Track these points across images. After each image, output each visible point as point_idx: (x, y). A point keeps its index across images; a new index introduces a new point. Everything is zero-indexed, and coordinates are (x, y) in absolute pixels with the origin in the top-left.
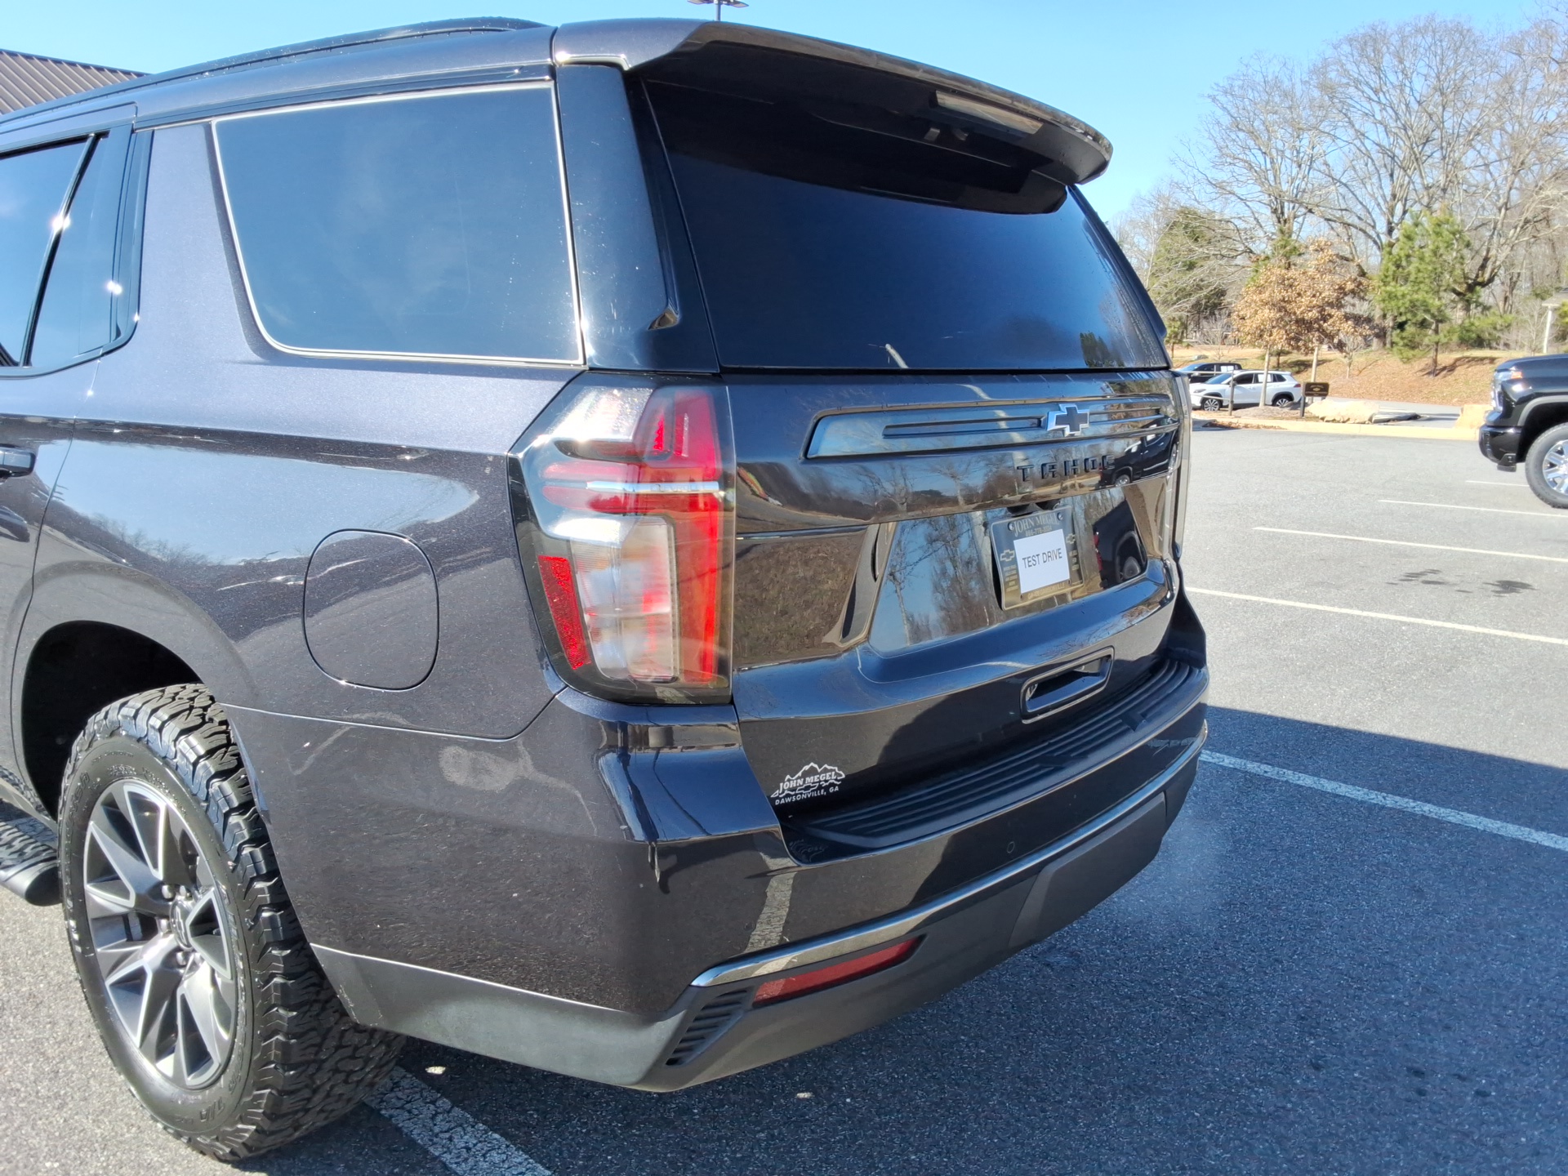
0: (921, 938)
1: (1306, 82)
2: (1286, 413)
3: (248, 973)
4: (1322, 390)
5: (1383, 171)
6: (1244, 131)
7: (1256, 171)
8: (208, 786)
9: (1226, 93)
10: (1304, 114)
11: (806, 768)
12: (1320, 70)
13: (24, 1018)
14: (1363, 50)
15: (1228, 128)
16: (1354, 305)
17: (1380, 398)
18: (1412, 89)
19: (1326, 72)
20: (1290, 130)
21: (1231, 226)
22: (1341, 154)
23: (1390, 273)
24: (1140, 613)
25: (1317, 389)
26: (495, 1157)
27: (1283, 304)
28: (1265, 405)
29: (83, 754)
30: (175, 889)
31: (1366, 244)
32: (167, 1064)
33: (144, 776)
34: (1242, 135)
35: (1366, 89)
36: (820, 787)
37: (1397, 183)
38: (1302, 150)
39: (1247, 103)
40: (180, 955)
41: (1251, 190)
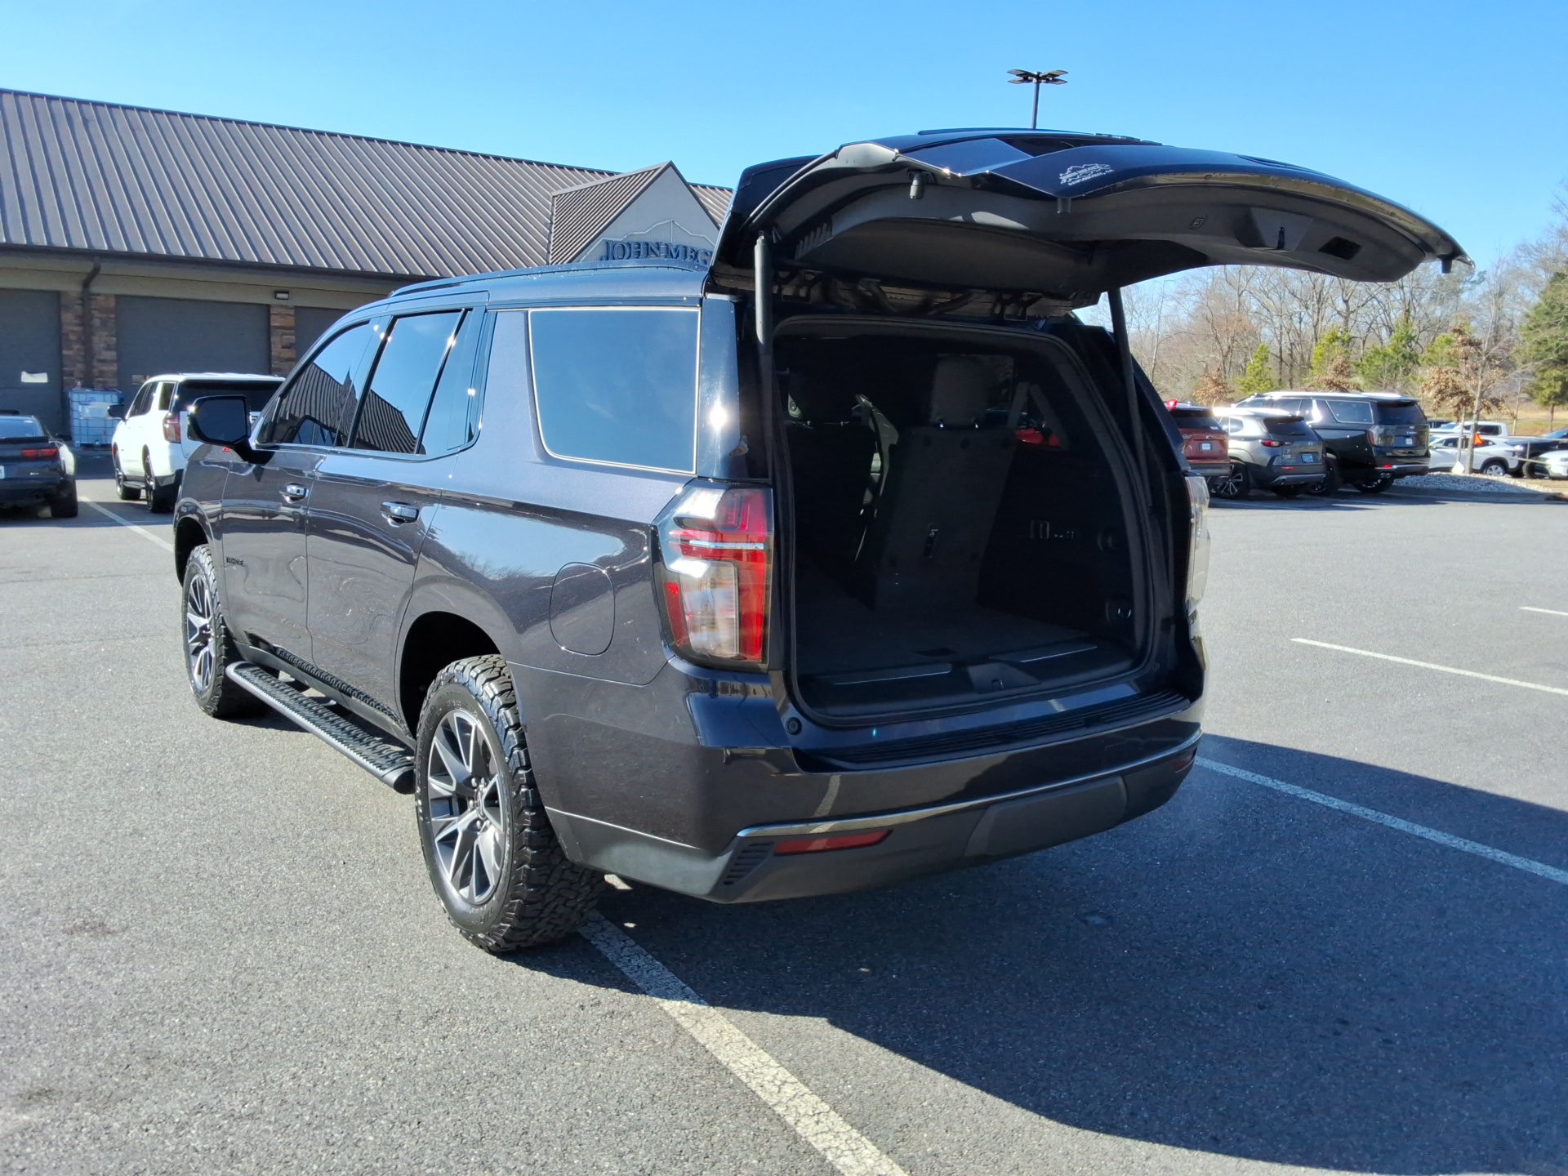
0: (889, 833)
3: (512, 825)
8: (498, 712)
13: (386, 870)
26: (655, 973)
29: (432, 695)
30: (478, 782)
32: (465, 891)
33: (465, 707)
40: (478, 823)
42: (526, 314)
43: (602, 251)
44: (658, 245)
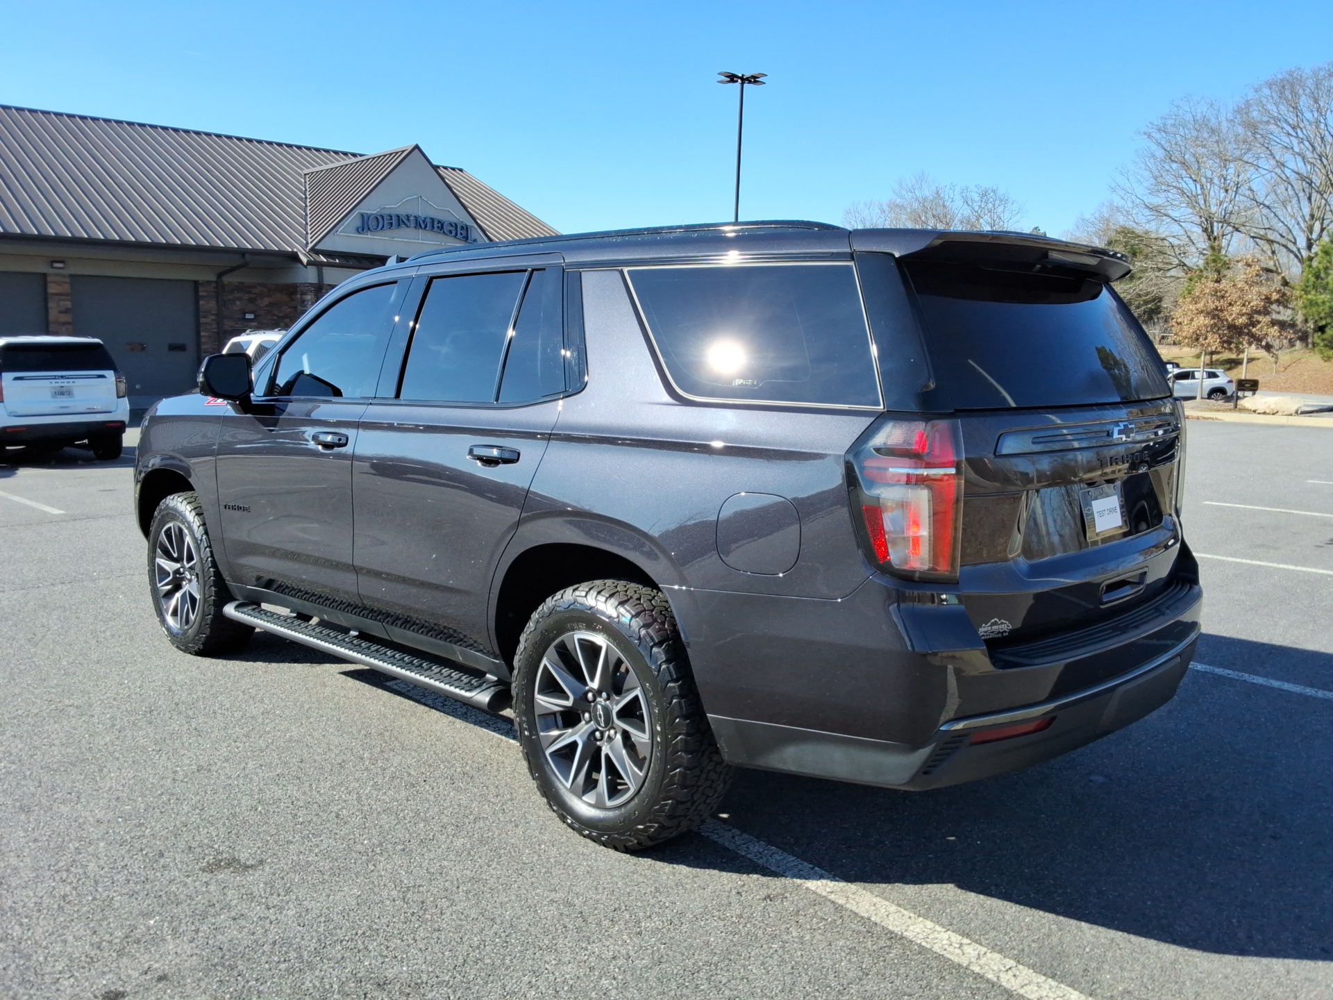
0: (1054, 718)
1: (1232, 120)
2: (1221, 406)
3: (662, 733)
4: (1252, 386)
5: (1301, 194)
6: (1176, 162)
7: (1188, 196)
9: (1159, 130)
10: (1229, 147)
11: (993, 621)
12: (1243, 110)
14: (1281, 93)
15: (1162, 160)
16: (1279, 313)
17: (1304, 391)
18: (1326, 125)
19: (1249, 112)
20: (1218, 161)
21: (1166, 243)
22: (1263, 180)
23: (1311, 283)
24: (1152, 553)
25: (1247, 385)
26: (778, 857)
27: (1216, 313)
28: (1202, 398)
30: (597, 696)
31: (1288, 257)
32: (592, 797)
33: (589, 628)
34: (1174, 166)
35: (1285, 125)
36: (999, 632)
37: (1315, 205)
38: (1229, 177)
39: (1179, 139)
40: (597, 734)
41: (1183, 211)
42: (622, 273)
43: (358, 223)
44: (408, 217)
